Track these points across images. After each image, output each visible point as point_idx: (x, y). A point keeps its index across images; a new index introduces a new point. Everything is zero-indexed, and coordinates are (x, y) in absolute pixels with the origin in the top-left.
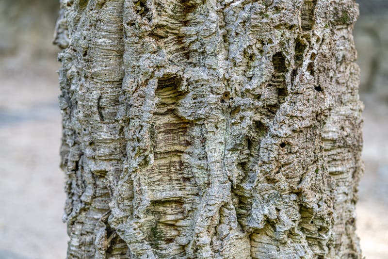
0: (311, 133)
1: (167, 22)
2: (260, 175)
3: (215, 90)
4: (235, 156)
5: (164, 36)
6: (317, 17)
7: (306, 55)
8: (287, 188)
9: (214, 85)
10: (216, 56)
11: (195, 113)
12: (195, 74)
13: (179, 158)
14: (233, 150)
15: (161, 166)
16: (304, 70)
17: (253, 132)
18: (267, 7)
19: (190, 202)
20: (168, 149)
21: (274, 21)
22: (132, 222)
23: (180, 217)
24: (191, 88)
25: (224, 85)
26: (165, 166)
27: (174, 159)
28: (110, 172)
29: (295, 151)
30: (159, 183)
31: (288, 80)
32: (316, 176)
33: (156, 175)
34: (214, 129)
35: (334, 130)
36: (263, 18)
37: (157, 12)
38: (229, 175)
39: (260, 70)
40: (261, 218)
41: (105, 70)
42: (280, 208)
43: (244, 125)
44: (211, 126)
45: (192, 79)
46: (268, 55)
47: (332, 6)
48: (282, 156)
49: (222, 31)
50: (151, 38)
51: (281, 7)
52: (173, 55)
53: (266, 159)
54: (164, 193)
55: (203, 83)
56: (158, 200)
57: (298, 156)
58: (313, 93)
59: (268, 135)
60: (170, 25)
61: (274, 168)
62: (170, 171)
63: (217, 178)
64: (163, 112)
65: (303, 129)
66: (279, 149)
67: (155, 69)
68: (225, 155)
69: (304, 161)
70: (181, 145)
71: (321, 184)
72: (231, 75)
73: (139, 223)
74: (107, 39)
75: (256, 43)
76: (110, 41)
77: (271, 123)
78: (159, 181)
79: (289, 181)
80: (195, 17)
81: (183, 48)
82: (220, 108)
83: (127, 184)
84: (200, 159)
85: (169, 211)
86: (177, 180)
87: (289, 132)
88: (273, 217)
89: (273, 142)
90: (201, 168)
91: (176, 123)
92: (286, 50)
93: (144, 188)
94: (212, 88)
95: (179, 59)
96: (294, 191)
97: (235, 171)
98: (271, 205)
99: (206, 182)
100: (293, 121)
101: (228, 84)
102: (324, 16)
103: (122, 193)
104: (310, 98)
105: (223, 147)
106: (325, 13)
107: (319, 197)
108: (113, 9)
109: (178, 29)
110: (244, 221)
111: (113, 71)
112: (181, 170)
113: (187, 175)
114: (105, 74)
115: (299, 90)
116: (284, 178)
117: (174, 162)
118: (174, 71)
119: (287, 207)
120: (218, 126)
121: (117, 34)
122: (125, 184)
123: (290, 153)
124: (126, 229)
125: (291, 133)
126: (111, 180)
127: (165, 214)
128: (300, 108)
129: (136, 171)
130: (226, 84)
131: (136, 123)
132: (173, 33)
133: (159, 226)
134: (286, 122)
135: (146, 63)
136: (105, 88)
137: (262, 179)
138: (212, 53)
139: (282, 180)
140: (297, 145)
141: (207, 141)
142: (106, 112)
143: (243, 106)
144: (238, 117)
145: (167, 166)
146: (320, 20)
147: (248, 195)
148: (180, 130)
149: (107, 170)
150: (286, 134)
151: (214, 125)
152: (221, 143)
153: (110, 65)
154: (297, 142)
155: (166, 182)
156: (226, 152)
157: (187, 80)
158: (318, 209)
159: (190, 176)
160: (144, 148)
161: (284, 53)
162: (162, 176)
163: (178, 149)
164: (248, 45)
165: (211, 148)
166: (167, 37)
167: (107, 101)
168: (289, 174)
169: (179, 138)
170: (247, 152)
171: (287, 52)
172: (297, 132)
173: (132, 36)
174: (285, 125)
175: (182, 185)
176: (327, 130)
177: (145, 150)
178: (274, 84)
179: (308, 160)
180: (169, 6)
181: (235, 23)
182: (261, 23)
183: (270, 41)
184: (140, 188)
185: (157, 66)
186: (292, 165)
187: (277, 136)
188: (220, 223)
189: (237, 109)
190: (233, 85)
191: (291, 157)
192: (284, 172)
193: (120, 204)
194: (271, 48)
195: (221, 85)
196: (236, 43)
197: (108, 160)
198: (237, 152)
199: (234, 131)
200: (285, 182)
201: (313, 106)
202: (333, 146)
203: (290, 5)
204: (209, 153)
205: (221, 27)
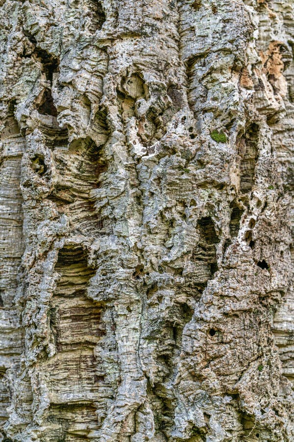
0: (252, 319)
1: (72, 182)
2: (182, 369)
3: (125, 263)
4: (152, 346)
5: (70, 200)
6: (258, 175)
7: (243, 222)
8: (218, 387)
9: (125, 257)
10: (126, 220)
11: (103, 292)
12: (103, 244)
13: (91, 352)
14: (150, 338)
15: (68, 361)
16: (240, 240)
17: (177, 317)
18: (188, 160)
19: (103, 406)
20: (76, 339)
21: (196, 177)
22: (30, 431)
23: (92, 426)
24: (99, 261)
25: (136, 257)
26: (73, 361)
27: (84, 353)
28: (9, 369)
29: (228, 340)
30: (65, 382)
31: (219, 251)
32: (260, 375)
33: (61, 371)
34: (126, 312)
35: (290, 319)
36: (182, 173)
37: (58, 171)
38: (144, 369)
39: (180, 238)
40: (185, 425)
41: (3, 243)
42: (209, 414)
43: (163, 307)
44: (122, 308)
45: (100, 251)
46: (190, 220)
47: (286, 167)
48: (211, 346)
49: (134, 191)
50: (51, 202)
51: (206, 160)
52: (81, 224)
53: (189, 350)
54: (72, 394)
55: (112, 254)
56: (63, 404)
57: (232, 347)
58: (252, 269)
59: (193, 319)
60: (75, 187)
61: (200, 361)
62: (79, 367)
63: (129, 374)
64: (69, 293)
65: (238, 313)
66: (206, 338)
67: (55, 238)
68: (140, 345)
69: (242, 353)
70: (93, 334)
71: (269, 386)
72: (144, 244)
73: (39, 431)
74: (4, 206)
75: (176, 205)
76: (9, 209)
77: (197, 305)
78: (65, 379)
79: (222, 378)
80: (105, 177)
81: (95, 216)
82: (133, 286)
83: (25, 382)
84: (110, 350)
85: (79, 418)
86: (89, 379)
87: (219, 316)
88: (201, 424)
89: (198, 327)
90: (111, 362)
91: (87, 307)
92: (216, 215)
93: (42, 386)
94: (122, 260)
95: (88, 228)
96: (229, 392)
97: (153, 365)
98: (197, 409)
99: (117, 379)
100: (224, 302)
101: (143, 256)
102: (266, 174)
103: (19, 394)
104: (247, 274)
105: (137, 335)
106: (268, 171)
107: (265, 403)
108: (11, 169)
109: (88, 192)
110: (168, 432)
111: (13, 245)
112: (93, 366)
113: (100, 373)
114: (4, 249)
115: (231, 263)
116: (214, 375)
117: (85, 356)
118: (78, 241)
119: (219, 412)
120: (131, 308)
121: (17, 200)
122: (22, 382)
123: (222, 343)
124: (23, 439)
125: (221, 317)
126: (11, 378)
127: (74, 422)
128: (232, 285)
129: (33, 365)
130: (139, 255)
131: (33, 304)
132: (82, 198)
133: (68, 437)
134: (214, 303)
135: (44, 231)
136: (5, 266)
137: (185, 374)
138: (121, 217)
139: (210, 377)
140: (231, 333)
141: (118, 327)
142: (6, 295)
143: (160, 282)
144: (155, 296)
145: (77, 361)
146: (262, 179)
147: (171, 397)
148: (92, 317)
149: (6, 367)
150: (214, 318)
151: (125, 306)
152: (134, 329)
153: (9, 237)
154: (231, 329)
155: (74, 382)
156: (142, 341)
157: (95, 252)
158: (261, 417)
159: (103, 374)
160: (41, 335)
161: (213, 218)
162: (69, 373)
163: (88, 340)
164: (165, 206)
165: (122, 336)
166: (73, 202)
167: (7, 281)
168: (221, 369)
169: (91, 327)
170: (169, 343)
171: (217, 217)
172: (230, 316)
173: (28, 199)
174: (213, 306)
175: (94, 385)
176: (280, 319)
177: (44, 338)
178: (204, 257)
179: (247, 353)
180: (74, 163)
181: (149, 181)
182: (180, 180)
183: (194, 203)
184: (39, 386)
185: (57, 235)
186: (224, 358)
187: (202, 319)
188: (135, 431)
189: (154, 287)
190: (148, 256)
191: (222, 348)
192: (214, 367)
193: (18, 408)
194: (194, 210)
195: (134, 256)
196: (150, 205)
197: (8, 354)
198: (155, 341)
199: (151, 314)
200: (216, 380)
201: (252, 285)
202: (289, 340)
203: (217, 159)
204: (120, 342)
205: (132, 186)
